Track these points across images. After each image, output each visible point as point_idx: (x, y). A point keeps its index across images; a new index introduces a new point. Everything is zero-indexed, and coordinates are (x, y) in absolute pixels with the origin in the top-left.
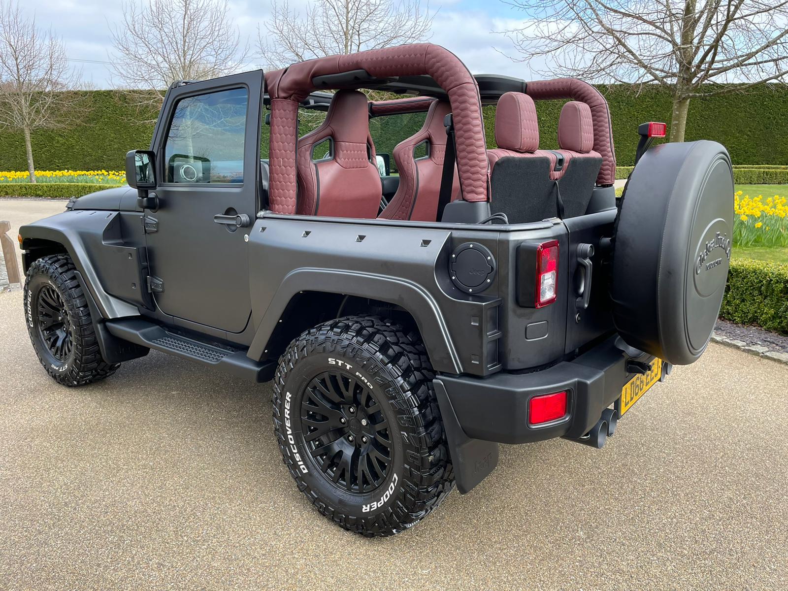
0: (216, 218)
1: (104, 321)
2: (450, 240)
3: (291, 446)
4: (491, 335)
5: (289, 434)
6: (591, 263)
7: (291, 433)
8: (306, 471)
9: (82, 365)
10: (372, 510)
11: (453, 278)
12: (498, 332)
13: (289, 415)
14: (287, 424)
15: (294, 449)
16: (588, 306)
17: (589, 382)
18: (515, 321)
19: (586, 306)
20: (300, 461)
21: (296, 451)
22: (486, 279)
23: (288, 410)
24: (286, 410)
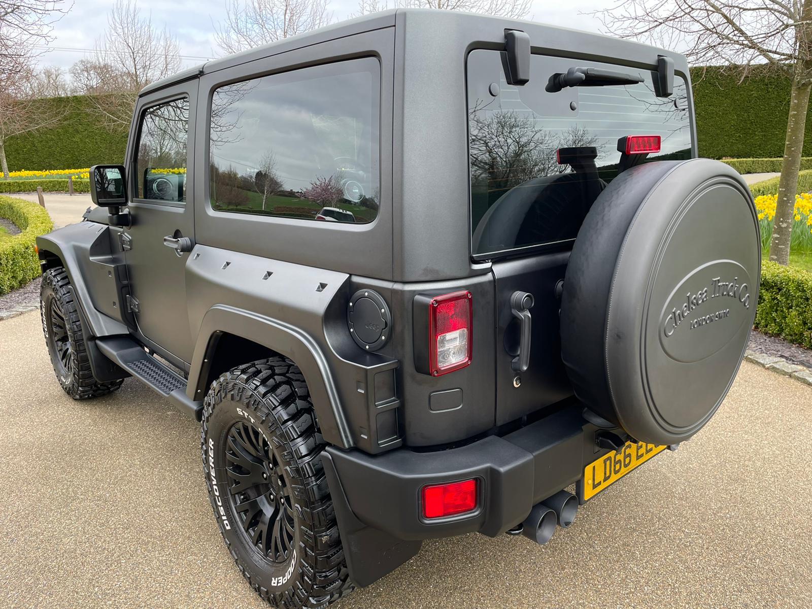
0: (165, 240)
1: (93, 338)
2: (348, 284)
3: (216, 497)
4: (384, 404)
5: (215, 485)
6: (530, 316)
7: (216, 483)
8: (228, 528)
9: (81, 380)
10: (279, 585)
11: (352, 330)
12: (397, 400)
13: (213, 463)
14: (212, 473)
15: (219, 502)
16: (527, 370)
17: (502, 470)
18: (415, 388)
19: (525, 368)
20: (224, 515)
21: (220, 504)
22: (380, 336)
23: (212, 458)
24: (210, 458)
